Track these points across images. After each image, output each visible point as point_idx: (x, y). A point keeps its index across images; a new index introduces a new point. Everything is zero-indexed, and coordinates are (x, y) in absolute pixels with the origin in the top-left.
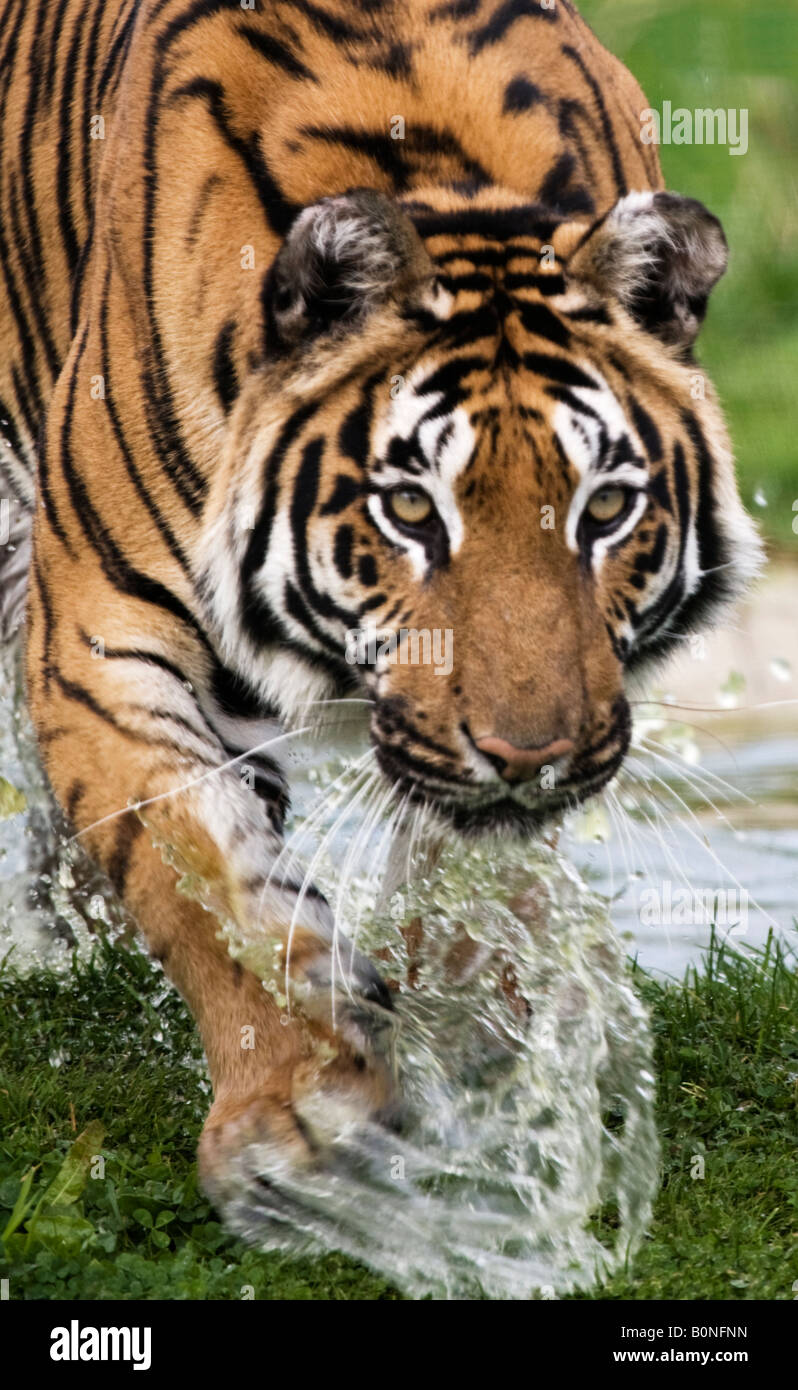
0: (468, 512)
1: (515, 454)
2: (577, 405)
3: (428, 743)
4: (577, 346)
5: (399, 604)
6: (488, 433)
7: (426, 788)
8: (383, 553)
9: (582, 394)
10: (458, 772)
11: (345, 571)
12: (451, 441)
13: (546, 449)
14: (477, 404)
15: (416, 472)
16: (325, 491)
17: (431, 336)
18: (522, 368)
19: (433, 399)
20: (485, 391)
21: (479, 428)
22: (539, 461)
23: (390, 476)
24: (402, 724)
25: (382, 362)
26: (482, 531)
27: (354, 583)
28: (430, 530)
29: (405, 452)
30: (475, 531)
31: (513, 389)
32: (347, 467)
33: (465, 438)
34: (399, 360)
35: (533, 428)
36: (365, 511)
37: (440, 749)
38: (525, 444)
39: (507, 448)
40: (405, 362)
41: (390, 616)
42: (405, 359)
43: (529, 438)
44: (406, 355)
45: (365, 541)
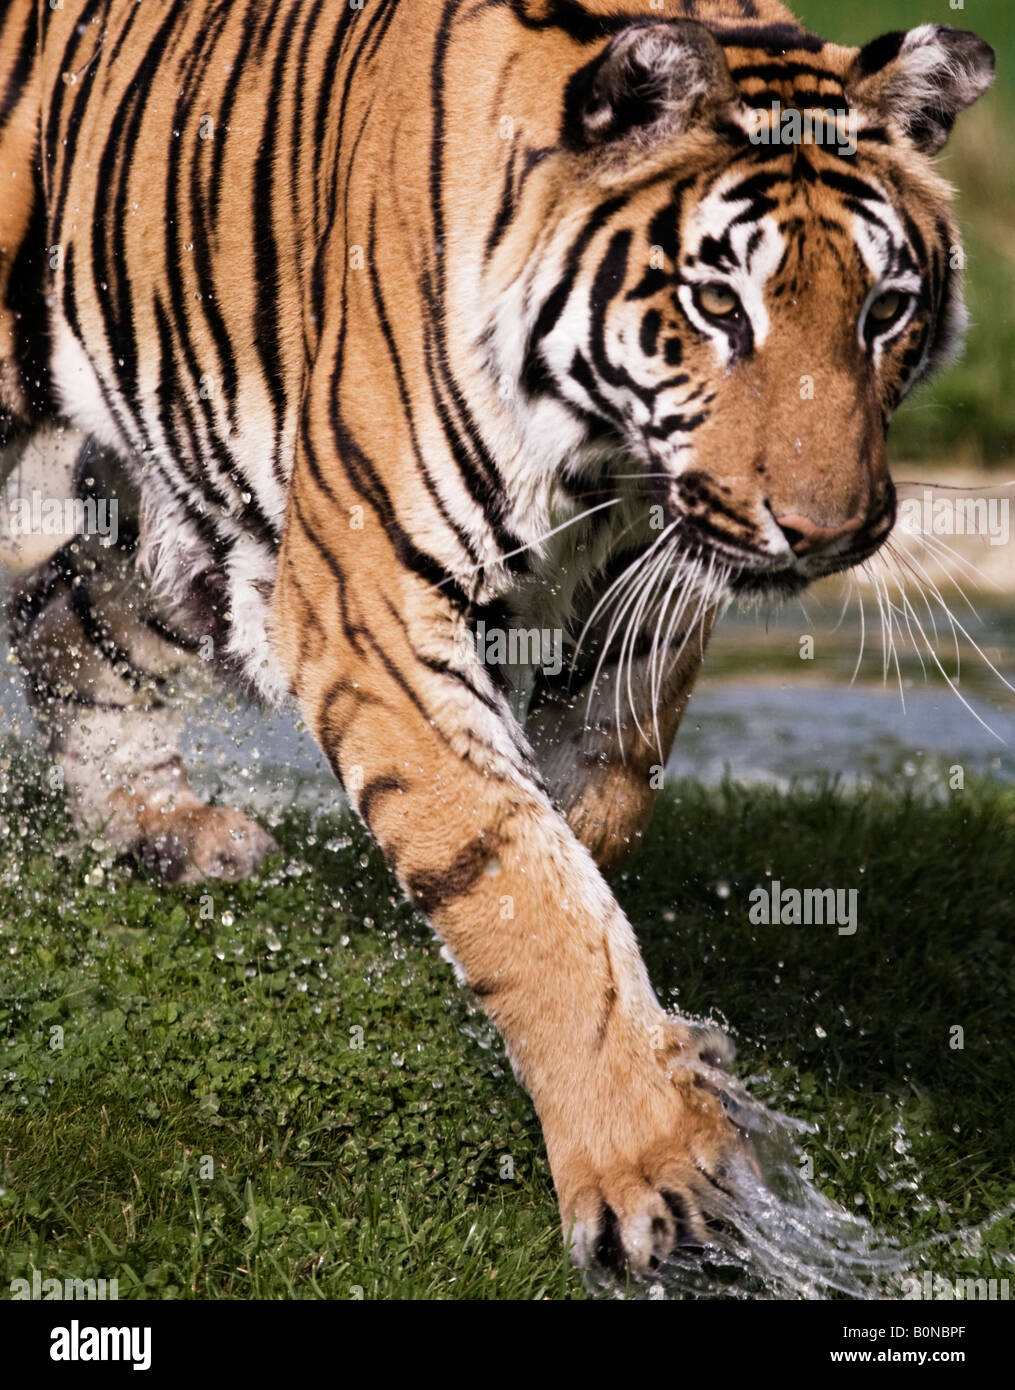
0: (774, 310)
1: (819, 260)
2: (870, 217)
3: (730, 514)
4: (864, 164)
5: (702, 386)
6: (796, 240)
7: (724, 554)
8: (689, 338)
9: (871, 205)
10: (756, 541)
11: (649, 349)
12: (762, 246)
13: (848, 259)
14: (783, 213)
15: (726, 271)
16: (633, 278)
17: (740, 149)
18: (819, 182)
19: (741, 206)
20: (789, 202)
21: (787, 234)
22: (842, 267)
23: (702, 273)
24: (705, 496)
25: (690, 170)
26: (789, 327)
27: (658, 361)
28: (736, 322)
29: (715, 251)
30: (781, 327)
31: (814, 202)
32: (658, 258)
33: (775, 245)
34: (707, 169)
35: (835, 237)
36: (674, 298)
37: (744, 521)
38: (828, 252)
39: (812, 255)
40: (713, 172)
41: (693, 396)
42: (716, 169)
43: (831, 246)
44: (714, 165)
45: (673, 325)
